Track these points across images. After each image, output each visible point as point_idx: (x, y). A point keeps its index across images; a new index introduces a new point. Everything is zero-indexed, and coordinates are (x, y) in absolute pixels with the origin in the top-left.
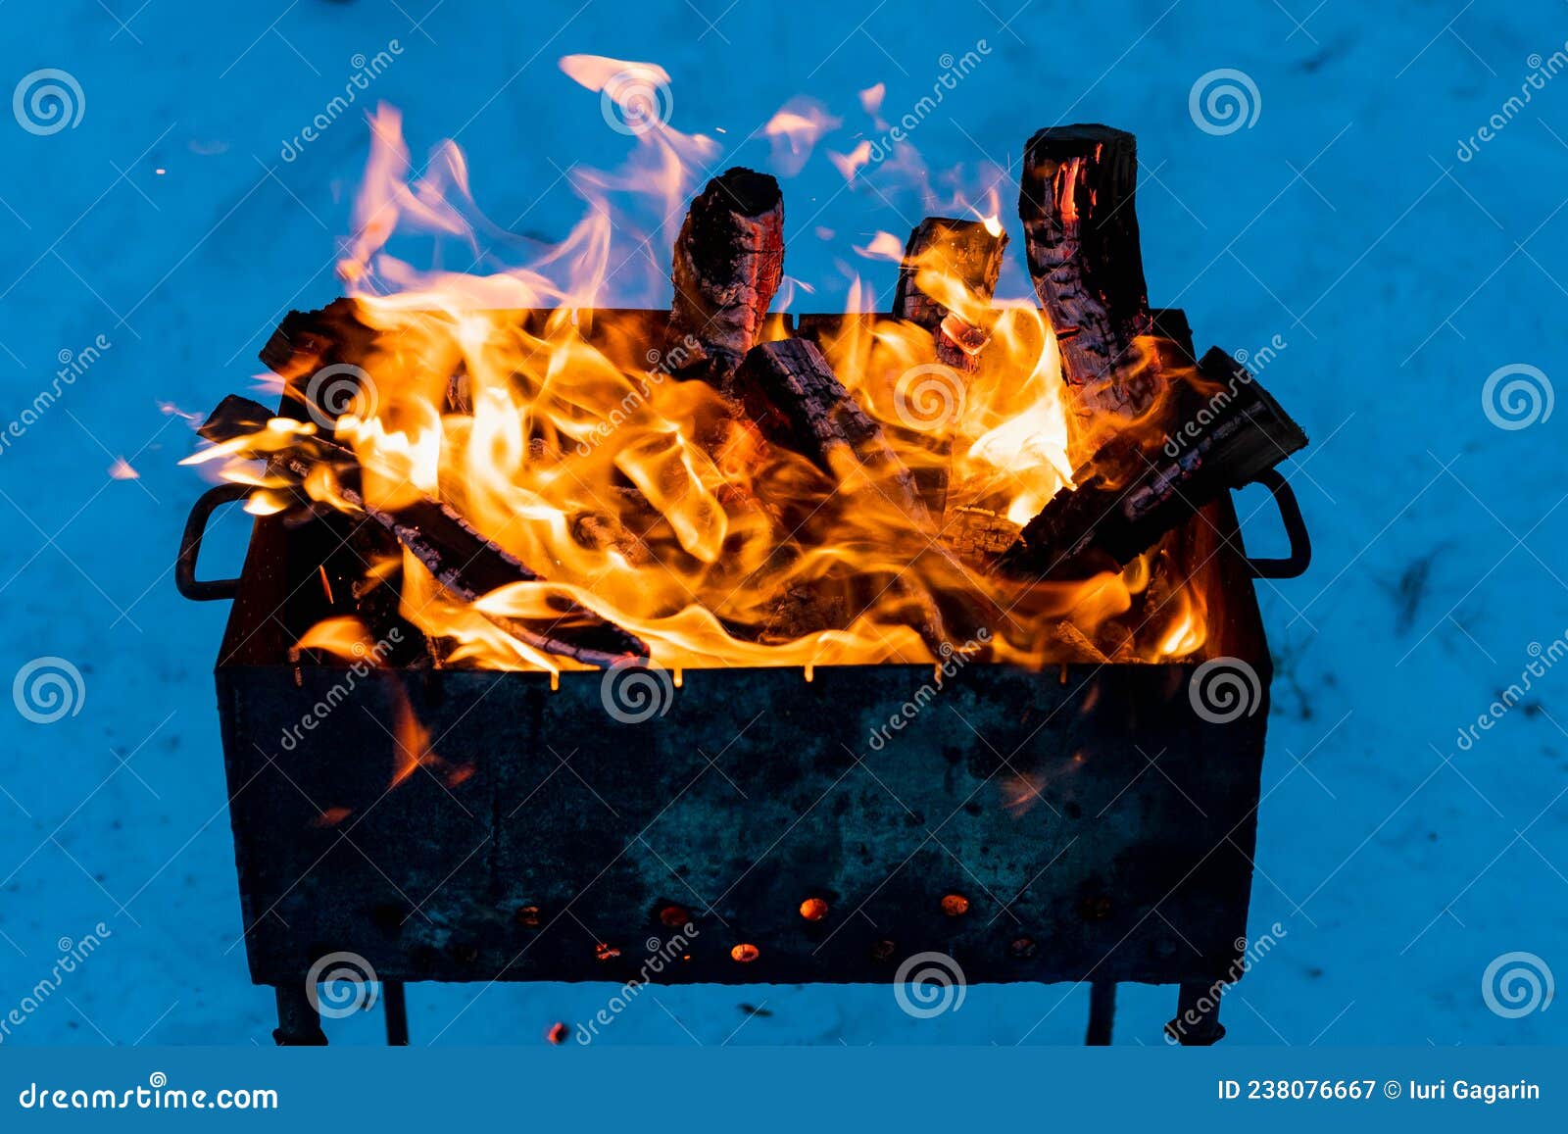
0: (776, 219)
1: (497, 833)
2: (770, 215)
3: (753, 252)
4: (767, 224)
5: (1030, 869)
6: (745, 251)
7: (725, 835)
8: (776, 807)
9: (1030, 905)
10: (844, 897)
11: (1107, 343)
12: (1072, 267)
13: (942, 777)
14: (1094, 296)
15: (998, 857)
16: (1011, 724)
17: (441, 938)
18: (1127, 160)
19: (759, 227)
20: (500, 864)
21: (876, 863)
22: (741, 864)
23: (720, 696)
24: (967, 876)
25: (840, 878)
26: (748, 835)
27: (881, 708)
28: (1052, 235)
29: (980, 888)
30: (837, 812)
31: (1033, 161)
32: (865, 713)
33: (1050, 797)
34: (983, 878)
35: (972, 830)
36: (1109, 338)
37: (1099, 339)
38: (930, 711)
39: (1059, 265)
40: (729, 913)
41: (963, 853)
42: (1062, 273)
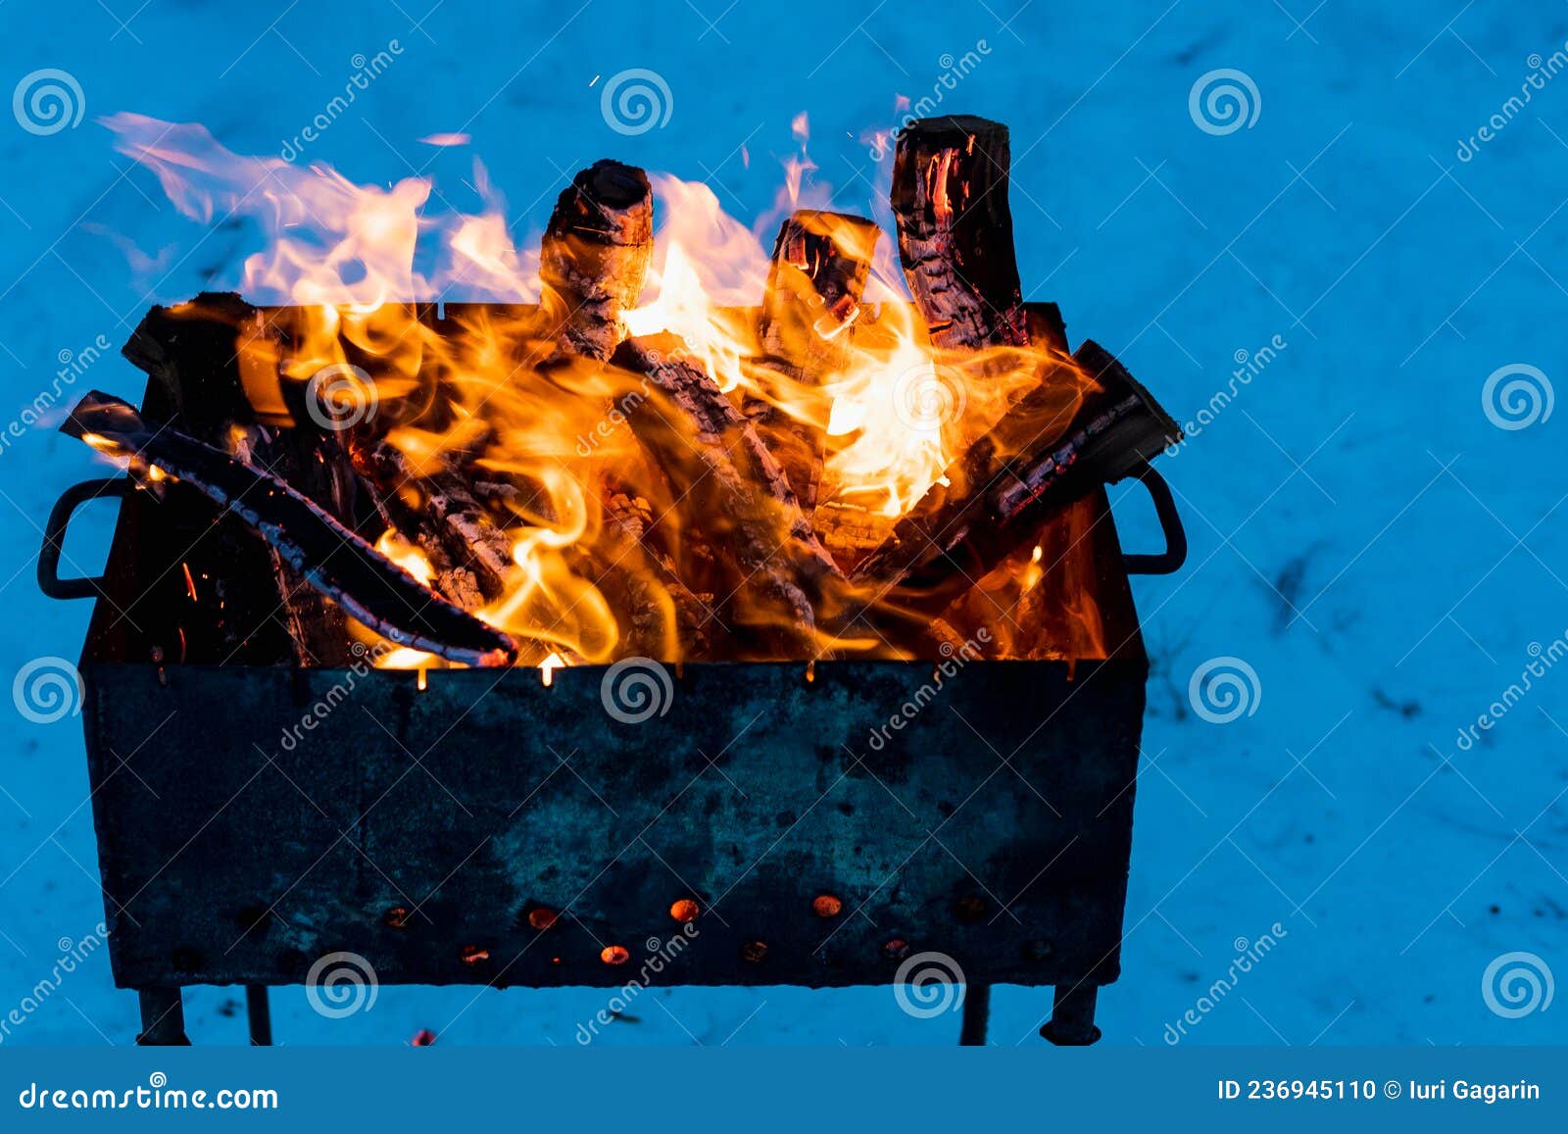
0: (645, 212)
2: (638, 208)
3: (623, 245)
4: (636, 217)
6: (614, 244)
7: (595, 835)
8: (647, 807)
9: (901, 904)
10: (716, 899)
12: (944, 259)
13: (814, 776)
14: (967, 289)
15: (871, 857)
17: (307, 941)
18: (1000, 151)
19: (628, 220)
21: (749, 863)
22: (611, 864)
23: (590, 694)
24: (840, 877)
25: (711, 879)
26: (618, 835)
27: (752, 706)
28: (924, 227)
29: (853, 889)
30: (708, 812)
31: (904, 152)
32: (736, 711)
33: (924, 796)
34: (856, 879)
35: (845, 829)
36: (982, 331)
37: (972, 333)
38: (802, 708)
39: (931, 258)
40: (598, 915)
41: (836, 853)
42: (934, 266)
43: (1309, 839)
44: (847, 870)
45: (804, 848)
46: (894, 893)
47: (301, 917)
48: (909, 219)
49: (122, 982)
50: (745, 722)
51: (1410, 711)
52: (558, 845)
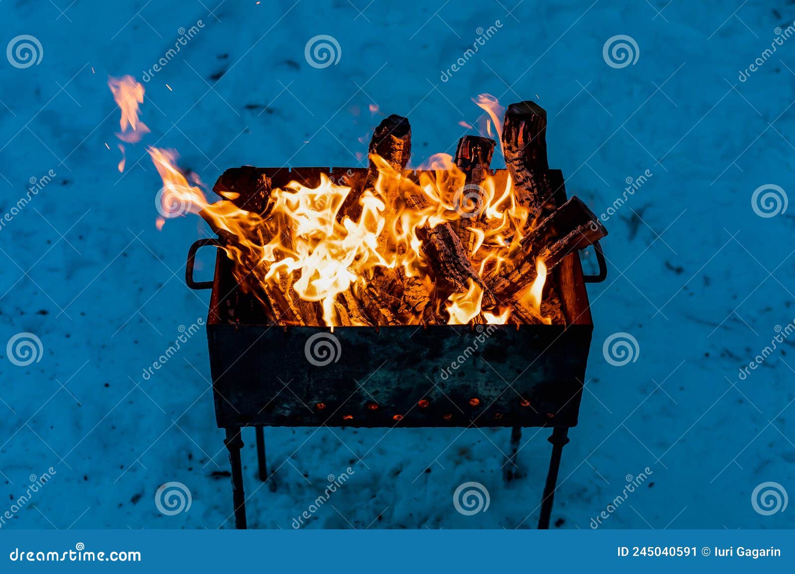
0: (408, 138)
1: (309, 380)
2: (406, 136)
3: (400, 150)
4: (404, 139)
5: (502, 390)
6: (396, 150)
7: (392, 380)
8: (412, 371)
9: (502, 402)
10: (435, 400)
11: (533, 187)
12: (521, 159)
13: (472, 361)
14: (529, 170)
15: (491, 386)
16: (498, 344)
17: (287, 413)
18: (543, 121)
19: (402, 141)
20: (310, 389)
21: (447, 388)
22: (398, 389)
23: (393, 335)
24: (480, 393)
25: (433, 394)
26: (401, 380)
27: (451, 339)
28: (514, 148)
29: (484, 397)
30: (433, 373)
31: (508, 122)
32: (445, 340)
33: (511, 367)
34: (486, 393)
35: (482, 378)
36: (534, 185)
37: (530, 186)
38: (469, 340)
39: (516, 159)
40: (393, 405)
41: (479, 386)
42: (517, 162)
43: (641, 326)
44: (482, 390)
45: (468, 383)
46: (499, 399)
47: (285, 406)
48: (509, 145)
49: (220, 426)
50: (448, 343)
51: (679, 271)
52: (379, 383)
